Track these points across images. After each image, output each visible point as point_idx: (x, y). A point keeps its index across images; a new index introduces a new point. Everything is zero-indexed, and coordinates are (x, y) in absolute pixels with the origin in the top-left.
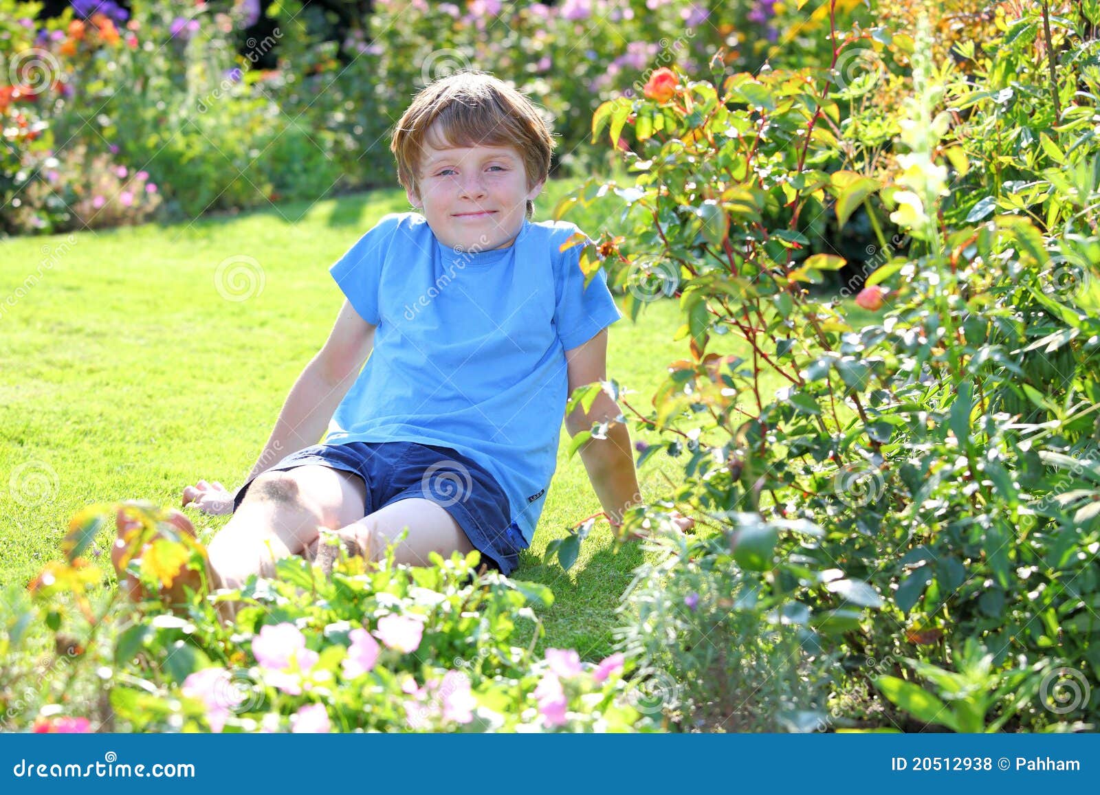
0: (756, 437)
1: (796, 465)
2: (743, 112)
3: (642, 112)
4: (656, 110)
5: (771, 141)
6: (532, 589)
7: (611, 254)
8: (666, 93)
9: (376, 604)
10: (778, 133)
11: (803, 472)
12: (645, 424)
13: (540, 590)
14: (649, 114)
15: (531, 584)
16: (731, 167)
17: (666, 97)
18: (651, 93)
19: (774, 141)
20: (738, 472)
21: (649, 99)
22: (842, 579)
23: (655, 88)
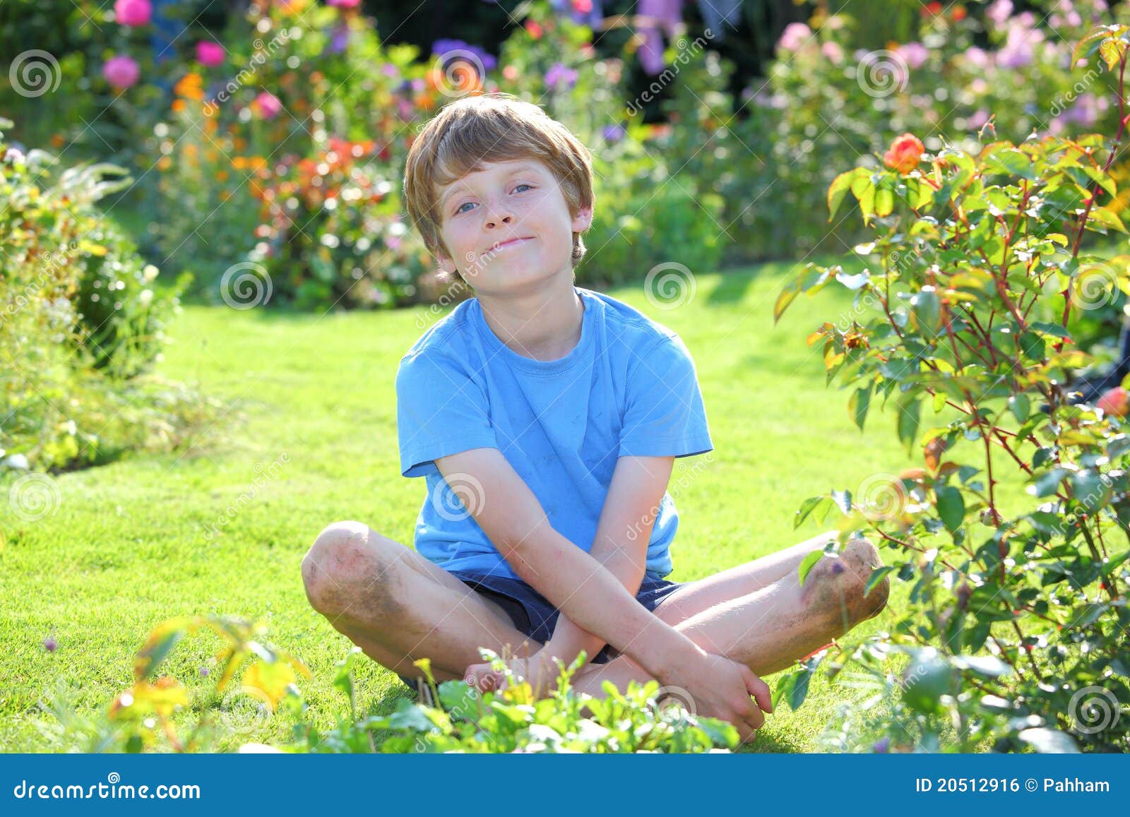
0: (994, 559)
1: (1050, 594)
2: (1014, 187)
3: (882, 184)
4: (898, 181)
5: (1042, 221)
6: (715, 726)
7: (858, 346)
8: (909, 162)
9: (529, 738)
10: (1051, 213)
11: (1057, 602)
12: (887, 541)
13: (723, 727)
14: (890, 187)
15: (714, 721)
16: (985, 248)
17: (908, 167)
18: (891, 162)
19: (1047, 221)
20: (965, 599)
21: (890, 169)
22: (1039, 727)
23: (898, 158)
